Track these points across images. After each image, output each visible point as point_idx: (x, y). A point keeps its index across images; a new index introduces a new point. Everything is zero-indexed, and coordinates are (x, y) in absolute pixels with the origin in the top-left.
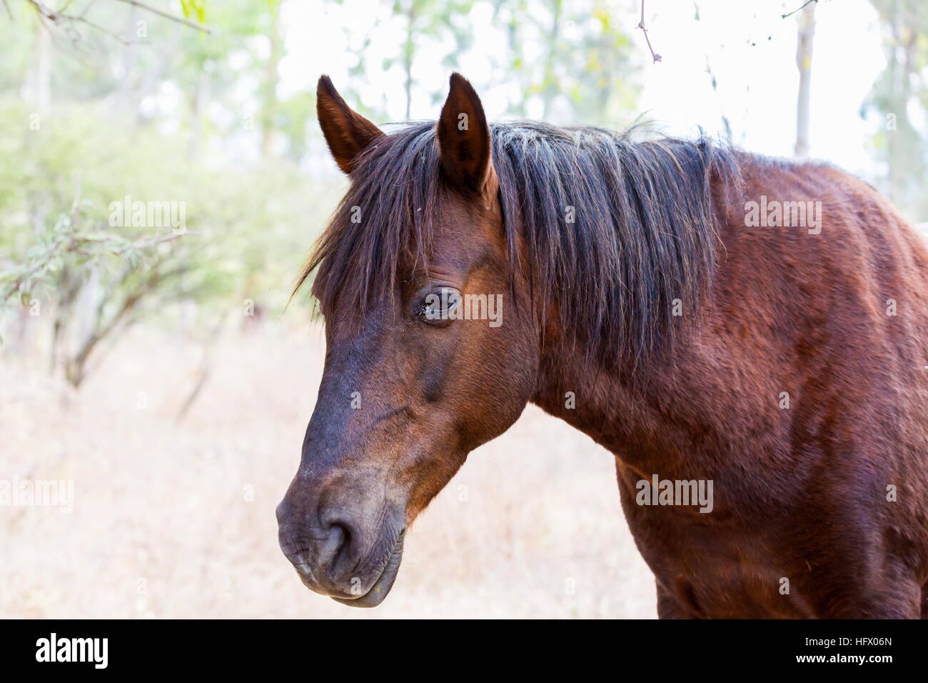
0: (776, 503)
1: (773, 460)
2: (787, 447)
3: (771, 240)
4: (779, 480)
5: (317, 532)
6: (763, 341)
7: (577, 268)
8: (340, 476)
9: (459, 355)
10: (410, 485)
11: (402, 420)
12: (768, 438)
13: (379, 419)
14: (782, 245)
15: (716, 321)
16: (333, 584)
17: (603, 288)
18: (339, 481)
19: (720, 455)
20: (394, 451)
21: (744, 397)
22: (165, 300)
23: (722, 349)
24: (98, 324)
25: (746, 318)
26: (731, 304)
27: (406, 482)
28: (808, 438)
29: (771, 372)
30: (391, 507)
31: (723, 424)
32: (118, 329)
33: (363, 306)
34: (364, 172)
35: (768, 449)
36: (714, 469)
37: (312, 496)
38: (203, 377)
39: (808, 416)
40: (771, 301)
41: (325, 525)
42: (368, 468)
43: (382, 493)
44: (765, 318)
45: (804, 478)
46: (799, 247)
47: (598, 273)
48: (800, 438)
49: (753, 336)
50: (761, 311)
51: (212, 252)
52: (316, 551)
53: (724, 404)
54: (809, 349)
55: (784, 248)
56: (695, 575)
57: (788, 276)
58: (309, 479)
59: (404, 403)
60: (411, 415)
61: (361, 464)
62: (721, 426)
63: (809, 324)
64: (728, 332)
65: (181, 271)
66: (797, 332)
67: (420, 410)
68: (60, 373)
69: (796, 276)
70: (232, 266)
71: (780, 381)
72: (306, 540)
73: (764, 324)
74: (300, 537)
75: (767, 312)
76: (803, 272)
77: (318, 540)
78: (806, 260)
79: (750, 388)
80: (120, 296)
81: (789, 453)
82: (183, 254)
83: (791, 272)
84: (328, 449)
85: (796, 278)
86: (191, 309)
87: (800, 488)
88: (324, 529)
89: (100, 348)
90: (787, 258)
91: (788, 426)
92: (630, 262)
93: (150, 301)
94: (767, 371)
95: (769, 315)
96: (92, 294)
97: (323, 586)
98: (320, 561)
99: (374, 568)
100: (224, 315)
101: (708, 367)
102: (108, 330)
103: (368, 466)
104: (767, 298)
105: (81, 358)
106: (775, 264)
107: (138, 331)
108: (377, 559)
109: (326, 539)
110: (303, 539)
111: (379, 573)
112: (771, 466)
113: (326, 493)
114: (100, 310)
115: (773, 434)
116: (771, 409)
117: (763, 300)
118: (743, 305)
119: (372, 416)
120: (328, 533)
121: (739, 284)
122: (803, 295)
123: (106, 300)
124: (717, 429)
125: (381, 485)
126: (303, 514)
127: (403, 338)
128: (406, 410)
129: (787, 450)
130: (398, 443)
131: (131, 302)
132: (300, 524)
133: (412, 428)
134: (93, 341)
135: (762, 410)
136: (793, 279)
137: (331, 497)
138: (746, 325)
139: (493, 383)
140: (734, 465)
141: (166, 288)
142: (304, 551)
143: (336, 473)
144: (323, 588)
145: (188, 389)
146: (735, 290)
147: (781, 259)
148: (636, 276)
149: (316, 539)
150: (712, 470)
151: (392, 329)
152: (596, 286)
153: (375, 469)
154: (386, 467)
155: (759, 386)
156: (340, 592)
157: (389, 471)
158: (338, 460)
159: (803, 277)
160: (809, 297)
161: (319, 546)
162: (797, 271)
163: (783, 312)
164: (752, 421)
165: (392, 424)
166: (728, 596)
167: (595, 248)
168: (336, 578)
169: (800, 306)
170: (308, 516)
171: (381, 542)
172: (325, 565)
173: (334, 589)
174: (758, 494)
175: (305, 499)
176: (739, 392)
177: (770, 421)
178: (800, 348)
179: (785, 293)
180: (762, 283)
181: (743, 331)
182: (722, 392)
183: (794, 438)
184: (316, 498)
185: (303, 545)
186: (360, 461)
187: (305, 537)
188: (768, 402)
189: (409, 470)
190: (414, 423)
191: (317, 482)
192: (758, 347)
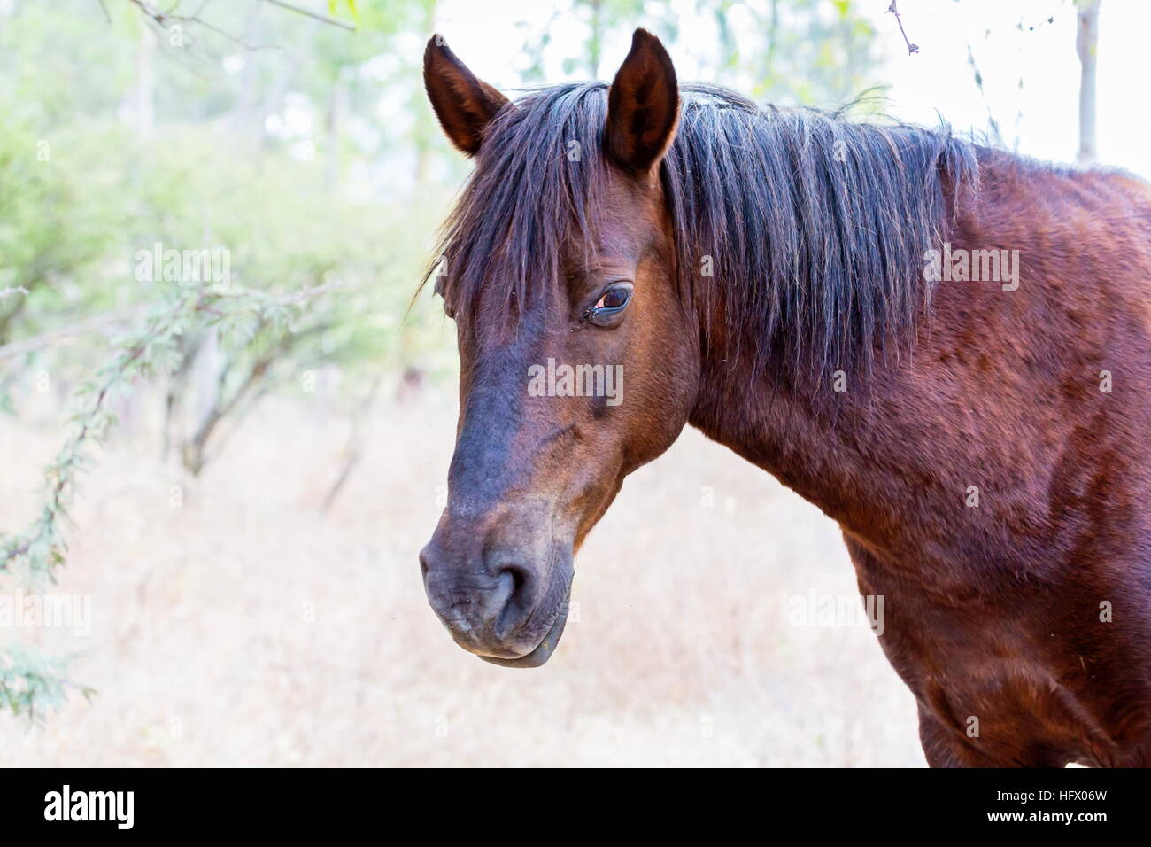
0: (1033, 578)
1: (1025, 524)
2: (1045, 508)
3: (1028, 254)
4: (1035, 549)
5: (484, 581)
6: (1013, 376)
7: (746, 262)
8: (505, 511)
9: (628, 361)
10: (577, 519)
11: (568, 441)
12: (1018, 496)
13: (545, 441)
14: (1044, 261)
15: (943, 347)
16: (500, 642)
17: (775, 288)
18: (506, 518)
19: (952, 514)
20: (560, 481)
21: (979, 442)
22: (302, 366)
23: (949, 382)
24: (220, 397)
25: (989, 347)
26: (967, 328)
27: (573, 515)
28: (1072, 501)
29: (1023, 415)
30: (559, 548)
31: (951, 475)
32: (245, 402)
33: (521, 306)
34: (498, 144)
35: (1018, 508)
36: (948, 532)
37: (474, 536)
38: (352, 459)
39: (1074, 473)
40: (1027, 329)
41: (494, 572)
42: (536, 501)
43: (549, 533)
44: (1018, 348)
45: (1068, 549)
46: (1068, 265)
47: (770, 269)
48: (1063, 499)
49: (998, 369)
50: (1013, 340)
51: (358, 304)
52: (481, 603)
53: (949, 449)
54: (1079, 391)
55: (1048, 266)
56: (944, 676)
57: (1052, 301)
58: (467, 517)
59: (570, 422)
60: (577, 436)
61: (528, 496)
62: (947, 477)
63: (1079, 360)
64: (962, 361)
65: (321, 328)
66: (1063, 368)
67: (587, 429)
68: (175, 458)
69: (1063, 301)
70: (384, 321)
71: (1038, 427)
72: (468, 590)
73: (1016, 355)
74: (459, 587)
75: (1022, 342)
76: (1072, 296)
77: (485, 589)
78: (1077, 282)
79: (989, 431)
80: (246, 361)
81: (1047, 516)
82: (323, 307)
83: (1056, 295)
84: (489, 479)
85: (1063, 303)
86: (334, 375)
87: (1062, 561)
88: (493, 576)
89: (223, 427)
90: (1050, 277)
91: (1046, 484)
92: (814, 260)
93: (282, 367)
94: (1018, 412)
95: (1023, 346)
96: (212, 359)
97: (487, 644)
98: (486, 615)
99: (544, 622)
100: (376, 382)
101: (925, 401)
102: (233, 403)
103: (534, 497)
104: (1022, 325)
105: (201, 439)
106: (1035, 285)
107: (270, 403)
108: (548, 612)
109: (495, 588)
110: (464, 590)
111: (548, 628)
112: (1023, 531)
113: (492, 533)
114: (222, 379)
115: (1026, 492)
116: (1021, 460)
117: (1016, 327)
118: (985, 330)
119: (536, 437)
120: (497, 580)
121: (982, 305)
122: (1070, 323)
123: (229, 367)
124: (942, 480)
125: (548, 521)
126: (464, 558)
127: (568, 343)
128: (572, 429)
129: (1044, 511)
130: (565, 470)
131: (260, 369)
132: (459, 571)
133: (579, 450)
134: (215, 417)
135: (1008, 461)
136: (1059, 305)
137: (499, 539)
138: (989, 354)
139: (660, 394)
140: (973, 527)
141: (304, 350)
142: (464, 604)
143: (502, 508)
144: (485, 647)
145: (331, 475)
146: (974, 311)
147: (1044, 279)
148: (821, 277)
149: (482, 588)
150: (945, 534)
151: (554, 332)
152: (768, 285)
153: (543, 501)
154: (553, 499)
155: (1004, 431)
156: (506, 650)
157: (558, 504)
158: (502, 492)
159: (1073, 303)
160: (1079, 326)
161: (485, 597)
162: (1065, 295)
163: (1044, 344)
164: (991, 470)
165: (559, 447)
166: (987, 703)
167: (768, 242)
168: (504, 634)
169: (1068, 336)
170: (470, 562)
171: (553, 592)
172: (492, 619)
173: (500, 647)
174: (1007, 565)
175: (466, 540)
176: (971, 436)
177: (1020, 475)
178: (1066, 390)
179: (1048, 320)
180: (1016, 306)
181: (983, 363)
182: (946, 434)
183: (1053, 498)
184: (480, 539)
185: (462, 596)
186: (528, 492)
187: (466, 587)
188: (1017, 451)
189: (577, 502)
190: (580, 443)
191: (478, 520)
192: (1004, 382)
